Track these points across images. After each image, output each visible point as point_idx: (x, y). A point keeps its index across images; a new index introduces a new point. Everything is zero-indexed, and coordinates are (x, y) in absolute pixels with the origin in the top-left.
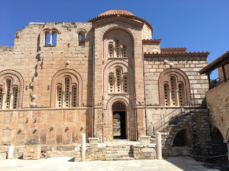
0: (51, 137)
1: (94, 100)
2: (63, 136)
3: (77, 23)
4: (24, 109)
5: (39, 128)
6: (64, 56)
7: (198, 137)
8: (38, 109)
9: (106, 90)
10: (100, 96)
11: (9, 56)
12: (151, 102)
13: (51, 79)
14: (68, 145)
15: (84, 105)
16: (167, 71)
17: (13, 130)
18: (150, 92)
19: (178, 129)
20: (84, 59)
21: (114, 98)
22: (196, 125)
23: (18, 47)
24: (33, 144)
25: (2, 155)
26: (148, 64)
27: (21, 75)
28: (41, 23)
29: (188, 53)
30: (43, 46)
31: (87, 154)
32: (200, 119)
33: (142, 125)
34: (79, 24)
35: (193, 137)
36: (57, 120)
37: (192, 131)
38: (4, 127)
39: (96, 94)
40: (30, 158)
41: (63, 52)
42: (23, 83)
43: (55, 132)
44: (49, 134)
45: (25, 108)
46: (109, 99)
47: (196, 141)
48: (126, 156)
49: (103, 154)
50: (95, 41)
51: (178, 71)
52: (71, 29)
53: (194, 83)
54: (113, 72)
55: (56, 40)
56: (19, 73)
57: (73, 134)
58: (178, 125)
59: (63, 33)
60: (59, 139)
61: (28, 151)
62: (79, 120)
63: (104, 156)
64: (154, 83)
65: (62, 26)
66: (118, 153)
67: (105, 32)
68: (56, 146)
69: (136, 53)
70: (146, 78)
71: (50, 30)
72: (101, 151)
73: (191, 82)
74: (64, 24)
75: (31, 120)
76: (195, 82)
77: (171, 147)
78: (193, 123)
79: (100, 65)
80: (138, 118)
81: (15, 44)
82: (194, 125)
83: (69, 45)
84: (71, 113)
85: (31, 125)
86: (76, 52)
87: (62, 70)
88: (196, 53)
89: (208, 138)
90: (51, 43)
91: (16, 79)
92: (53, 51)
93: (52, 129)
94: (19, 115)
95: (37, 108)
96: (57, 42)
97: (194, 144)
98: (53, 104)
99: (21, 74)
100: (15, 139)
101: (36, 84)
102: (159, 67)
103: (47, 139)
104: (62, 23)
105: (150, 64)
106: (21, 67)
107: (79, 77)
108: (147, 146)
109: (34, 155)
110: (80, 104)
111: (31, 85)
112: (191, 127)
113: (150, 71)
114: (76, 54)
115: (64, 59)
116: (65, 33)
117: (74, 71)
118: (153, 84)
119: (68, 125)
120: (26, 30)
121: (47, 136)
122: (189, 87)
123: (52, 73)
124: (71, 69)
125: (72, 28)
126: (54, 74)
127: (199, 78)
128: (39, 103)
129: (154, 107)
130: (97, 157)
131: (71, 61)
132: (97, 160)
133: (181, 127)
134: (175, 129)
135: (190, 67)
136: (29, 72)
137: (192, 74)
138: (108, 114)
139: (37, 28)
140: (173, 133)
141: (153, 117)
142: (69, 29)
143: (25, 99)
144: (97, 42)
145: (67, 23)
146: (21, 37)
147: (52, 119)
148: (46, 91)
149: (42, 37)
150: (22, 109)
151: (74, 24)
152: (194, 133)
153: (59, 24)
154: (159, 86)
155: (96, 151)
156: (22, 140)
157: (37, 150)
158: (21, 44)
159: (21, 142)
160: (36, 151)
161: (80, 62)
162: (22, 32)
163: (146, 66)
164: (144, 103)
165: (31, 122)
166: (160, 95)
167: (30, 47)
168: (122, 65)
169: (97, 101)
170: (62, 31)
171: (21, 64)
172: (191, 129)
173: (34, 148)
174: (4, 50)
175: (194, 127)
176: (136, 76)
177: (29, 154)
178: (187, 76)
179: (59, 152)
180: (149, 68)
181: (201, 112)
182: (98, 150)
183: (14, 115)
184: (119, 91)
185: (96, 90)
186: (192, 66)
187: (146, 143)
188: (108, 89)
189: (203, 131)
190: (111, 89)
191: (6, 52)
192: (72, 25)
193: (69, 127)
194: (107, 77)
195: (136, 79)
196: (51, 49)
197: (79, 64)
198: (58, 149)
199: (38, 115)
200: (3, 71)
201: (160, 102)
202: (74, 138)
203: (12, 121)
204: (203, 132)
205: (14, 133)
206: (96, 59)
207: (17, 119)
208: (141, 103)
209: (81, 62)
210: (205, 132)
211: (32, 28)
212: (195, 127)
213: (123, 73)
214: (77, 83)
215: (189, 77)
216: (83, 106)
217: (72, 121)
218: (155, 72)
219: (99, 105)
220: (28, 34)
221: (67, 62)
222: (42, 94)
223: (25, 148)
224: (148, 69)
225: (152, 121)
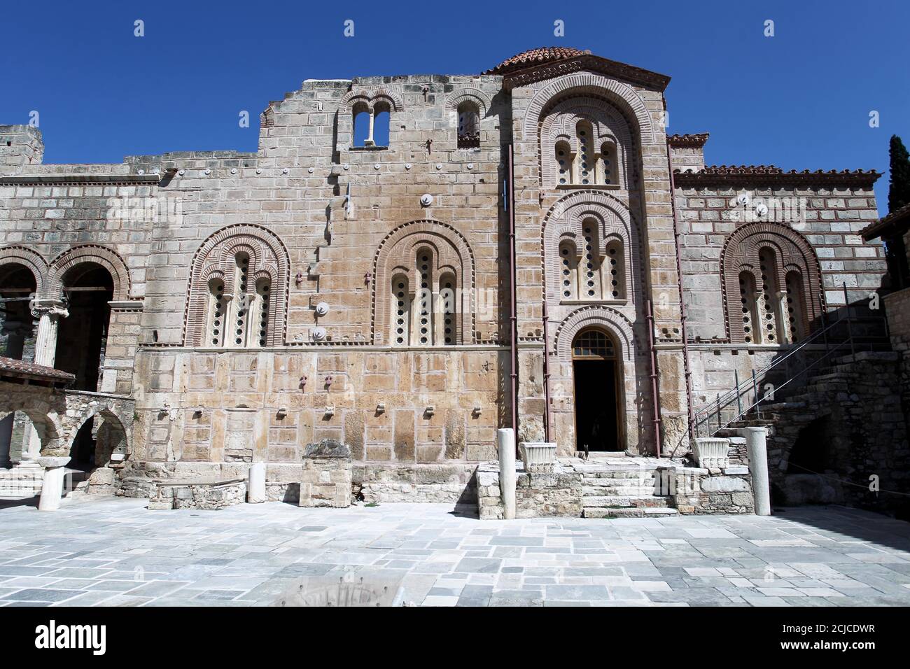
0: (380, 438)
1: (515, 320)
2: (416, 435)
3: (452, 77)
4: (290, 347)
5: (338, 409)
6: (415, 179)
7: (867, 444)
8: (336, 347)
9: (553, 290)
10: (536, 310)
11: (245, 181)
12: (699, 331)
13: (372, 254)
14: (434, 467)
15: (483, 339)
16: (747, 231)
17: (260, 413)
18: (696, 299)
19: (802, 418)
20: (476, 188)
21: (578, 315)
22: (860, 404)
23: (270, 152)
24: (330, 457)
25: (233, 489)
26: (685, 207)
27: (279, 240)
28: (341, 81)
29: (812, 175)
30: (347, 149)
31: (521, 496)
32: (870, 384)
33: (677, 406)
34: (458, 80)
35: (851, 442)
36: (396, 383)
37: (848, 423)
38: (230, 402)
39: (522, 302)
40: (322, 501)
41: (409, 166)
42: (286, 264)
43: (391, 423)
44: (372, 430)
45: (294, 344)
46: (561, 319)
47: (861, 454)
48: (648, 503)
49: (573, 498)
50: (515, 133)
51: (782, 231)
52: (436, 95)
53: (833, 268)
54: (572, 230)
55: (389, 130)
56: (274, 235)
57: (448, 432)
58: (802, 404)
59: (411, 109)
60: (404, 447)
61: (315, 481)
62: (467, 385)
63: (576, 502)
64: (706, 269)
65: (407, 87)
66: (617, 494)
67: (544, 103)
68: (393, 466)
69: (647, 171)
70: (682, 253)
71: (370, 100)
72: (567, 485)
73: (825, 266)
74: (411, 81)
75: (315, 382)
76: (838, 266)
77: (781, 474)
78: (852, 397)
79: (532, 208)
80: (661, 379)
81: (261, 145)
82: (852, 404)
83: (429, 143)
84: (439, 364)
85: (315, 399)
86: (452, 167)
87: (406, 225)
88: (839, 176)
89: (898, 446)
90: (371, 139)
91: (265, 252)
92: (378, 166)
93: (381, 413)
94: (276, 367)
95: (332, 344)
96: (393, 138)
97: (854, 466)
98: (379, 335)
99: (279, 236)
100: (266, 443)
101: (329, 270)
102: (721, 217)
103: (365, 446)
104: (406, 77)
105: (691, 206)
106: (279, 215)
107: (462, 246)
108: (720, 471)
109: (334, 493)
110: (468, 334)
111: (312, 272)
112: (843, 409)
113: (694, 230)
114: (452, 173)
115: (413, 188)
116: (417, 109)
117: (447, 226)
118: (706, 272)
119: (430, 402)
120: (294, 103)
121: (365, 436)
122: (821, 281)
123: (377, 233)
124: (435, 222)
125: (439, 91)
126: (384, 236)
127: (851, 255)
128: (337, 328)
129: (710, 345)
130: (555, 506)
131: (436, 195)
132: (555, 514)
133: (814, 411)
134: (795, 418)
135: (819, 220)
136: (305, 233)
137: (828, 243)
138: (561, 367)
139: (327, 95)
140: (788, 430)
141: (706, 380)
142: (427, 96)
143: (293, 315)
144: (520, 135)
145: (423, 78)
146: (281, 124)
147: (381, 381)
148: (360, 292)
149: (345, 123)
150: (285, 347)
151: (443, 80)
152: (854, 431)
153: (398, 80)
154: (723, 278)
155: (549, 485)
156: (288, 444)
157: (342, 477)
158: (280, 145)
159: (284, 451)
160: (341, 481)
161: (464, 197)
162: (283, 109)
163: (681, 215)
164: (681, 332)
165: (315, 390)
166: (729, 309)
167: (307, 154)
168: (601, 210)
169: (525, 326)
170: (408, 102)
171: (278, 206)
172: (846, 418)
173: (333, 471)
174: (227, 164)
175: (854, 410)
176: (651, 243)
177: (318, 490)
178: (812, 249)
179: (407, 487)
180: (691, 221)
181: (873, 362)
182: (556, 483)
183: (260, 365)
184: (591, 293)
185: (523, 290)
186: (826, 215)
187: (715, 462)
188: (557, 288)
189: (883, 422)
190: (567, 288)
191: (234, 170)
192: (438, 84)
193: (434, 407)
194: (552, 248)
195: (653, 256)
196: (373, 157)
197: (463, 207)
198: (402, 476)
199: (334, 368)
200: (224, 229)
201: (728, 330)
202: (451, 444)
203: (257, 384)
204: (884, 426)
205: (261, 422)
206: (518, 189)
207: (270, 379)
208: (671, 332)
209: (467, 198)
210: (889, 427)
211: (312, 95)
212: (858, 411)
213: (607, 235)
214: (458, 267)
215: (820, 252)
216: (479, 343)
217: (443, 391)
218: (711, 234)
219: (533, 339)
220: (300, 114)
221: (423, 198)
222: (346, 300)
223: (305, 471)
224: (687, 224)
225: (704, 394)
